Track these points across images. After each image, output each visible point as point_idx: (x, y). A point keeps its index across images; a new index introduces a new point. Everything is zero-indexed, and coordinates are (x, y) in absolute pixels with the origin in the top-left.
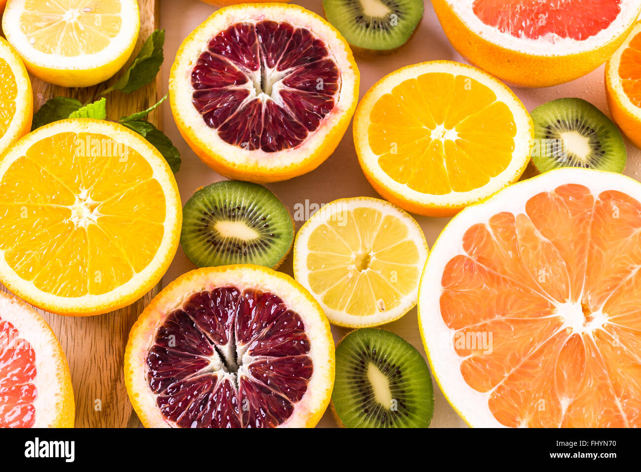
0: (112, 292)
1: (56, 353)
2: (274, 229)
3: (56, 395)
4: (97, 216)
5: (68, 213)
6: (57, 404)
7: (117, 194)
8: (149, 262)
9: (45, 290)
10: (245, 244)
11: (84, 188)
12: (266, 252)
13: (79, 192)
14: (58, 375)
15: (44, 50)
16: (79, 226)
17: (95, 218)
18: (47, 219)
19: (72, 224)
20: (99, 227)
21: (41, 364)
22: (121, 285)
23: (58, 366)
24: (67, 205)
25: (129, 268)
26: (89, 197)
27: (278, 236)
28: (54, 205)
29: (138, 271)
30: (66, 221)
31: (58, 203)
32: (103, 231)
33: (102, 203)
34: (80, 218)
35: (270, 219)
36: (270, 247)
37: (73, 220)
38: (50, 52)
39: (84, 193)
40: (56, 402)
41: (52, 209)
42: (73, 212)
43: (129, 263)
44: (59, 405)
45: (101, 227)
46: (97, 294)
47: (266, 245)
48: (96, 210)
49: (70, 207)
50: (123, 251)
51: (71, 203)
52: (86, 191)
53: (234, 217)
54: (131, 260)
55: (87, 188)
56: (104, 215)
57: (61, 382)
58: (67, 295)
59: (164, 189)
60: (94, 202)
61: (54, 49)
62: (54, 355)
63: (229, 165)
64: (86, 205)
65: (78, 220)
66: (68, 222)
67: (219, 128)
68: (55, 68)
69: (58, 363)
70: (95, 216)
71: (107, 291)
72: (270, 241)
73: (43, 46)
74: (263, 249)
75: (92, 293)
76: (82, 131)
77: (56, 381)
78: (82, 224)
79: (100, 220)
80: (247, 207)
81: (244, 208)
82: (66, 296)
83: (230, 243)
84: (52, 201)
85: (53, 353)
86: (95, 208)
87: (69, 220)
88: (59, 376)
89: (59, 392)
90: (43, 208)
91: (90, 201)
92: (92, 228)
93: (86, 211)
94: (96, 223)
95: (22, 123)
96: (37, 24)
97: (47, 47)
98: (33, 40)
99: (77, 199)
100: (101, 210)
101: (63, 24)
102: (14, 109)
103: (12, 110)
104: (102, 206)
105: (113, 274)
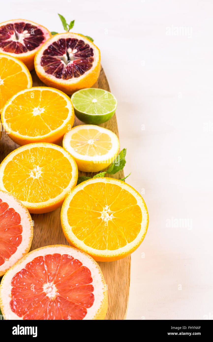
0: (117, 250)
1: (100, 272)
3: (103, 289)
4: (112, 217)
5: (100, 215)
8: (134, 239)
11: (107, 205)
13: (105, 207)
14: (102, 281)
15: (81, 153)
18: (91, 216)
19: (101, 219)
20: (113, 222)
21: (94, 276)
23: (102, 277)
25: (125, 241)
26: (109, 209)
28: (94, 211)
29: (129, 242)
30: (99, 218)
31: (95, 210)
32: (114, 223)
33: (115, 212)
38: (84, 155)
39: (107, 207)
40: (103, 292)
41: (93, 212)
42: (102, 214)
43: (125, 239)
45: (114, 222)
48: (112, 215)
49: (101, 212)
50: (123, 233)
51: (102, 210)
54: (126, 237)
55: (108, 205)
56: (115, 217)
57: (105, 284)
60: (111, 211)
61: (86, 154)
62: (99, 273)
64: (107, 212)
65: (104, 218)
66: (100, 219)
68: (87, 160)
69: (102, 276)
70: (111, 218)
73: (81, 152)
77: (102, 283)
78: (105, 220)
79: (113, 219)
84: (93, 209)
85: (98, 272)
86: (112, 214)
87: (100, 217)
90: (89, 211)
91: (109, 211)
92: (110, 222)
93: (107, 215)
94: (112, 220)
95: (75, 182)
96: (77, 144)
97: (83, 153)
98: (76, 150)
99: (104, 210)
100: (114, 215)
101: (88, 144)
102: (71, 176)
103: (70, 177)
104: (114, 213)
105: (118, 242)
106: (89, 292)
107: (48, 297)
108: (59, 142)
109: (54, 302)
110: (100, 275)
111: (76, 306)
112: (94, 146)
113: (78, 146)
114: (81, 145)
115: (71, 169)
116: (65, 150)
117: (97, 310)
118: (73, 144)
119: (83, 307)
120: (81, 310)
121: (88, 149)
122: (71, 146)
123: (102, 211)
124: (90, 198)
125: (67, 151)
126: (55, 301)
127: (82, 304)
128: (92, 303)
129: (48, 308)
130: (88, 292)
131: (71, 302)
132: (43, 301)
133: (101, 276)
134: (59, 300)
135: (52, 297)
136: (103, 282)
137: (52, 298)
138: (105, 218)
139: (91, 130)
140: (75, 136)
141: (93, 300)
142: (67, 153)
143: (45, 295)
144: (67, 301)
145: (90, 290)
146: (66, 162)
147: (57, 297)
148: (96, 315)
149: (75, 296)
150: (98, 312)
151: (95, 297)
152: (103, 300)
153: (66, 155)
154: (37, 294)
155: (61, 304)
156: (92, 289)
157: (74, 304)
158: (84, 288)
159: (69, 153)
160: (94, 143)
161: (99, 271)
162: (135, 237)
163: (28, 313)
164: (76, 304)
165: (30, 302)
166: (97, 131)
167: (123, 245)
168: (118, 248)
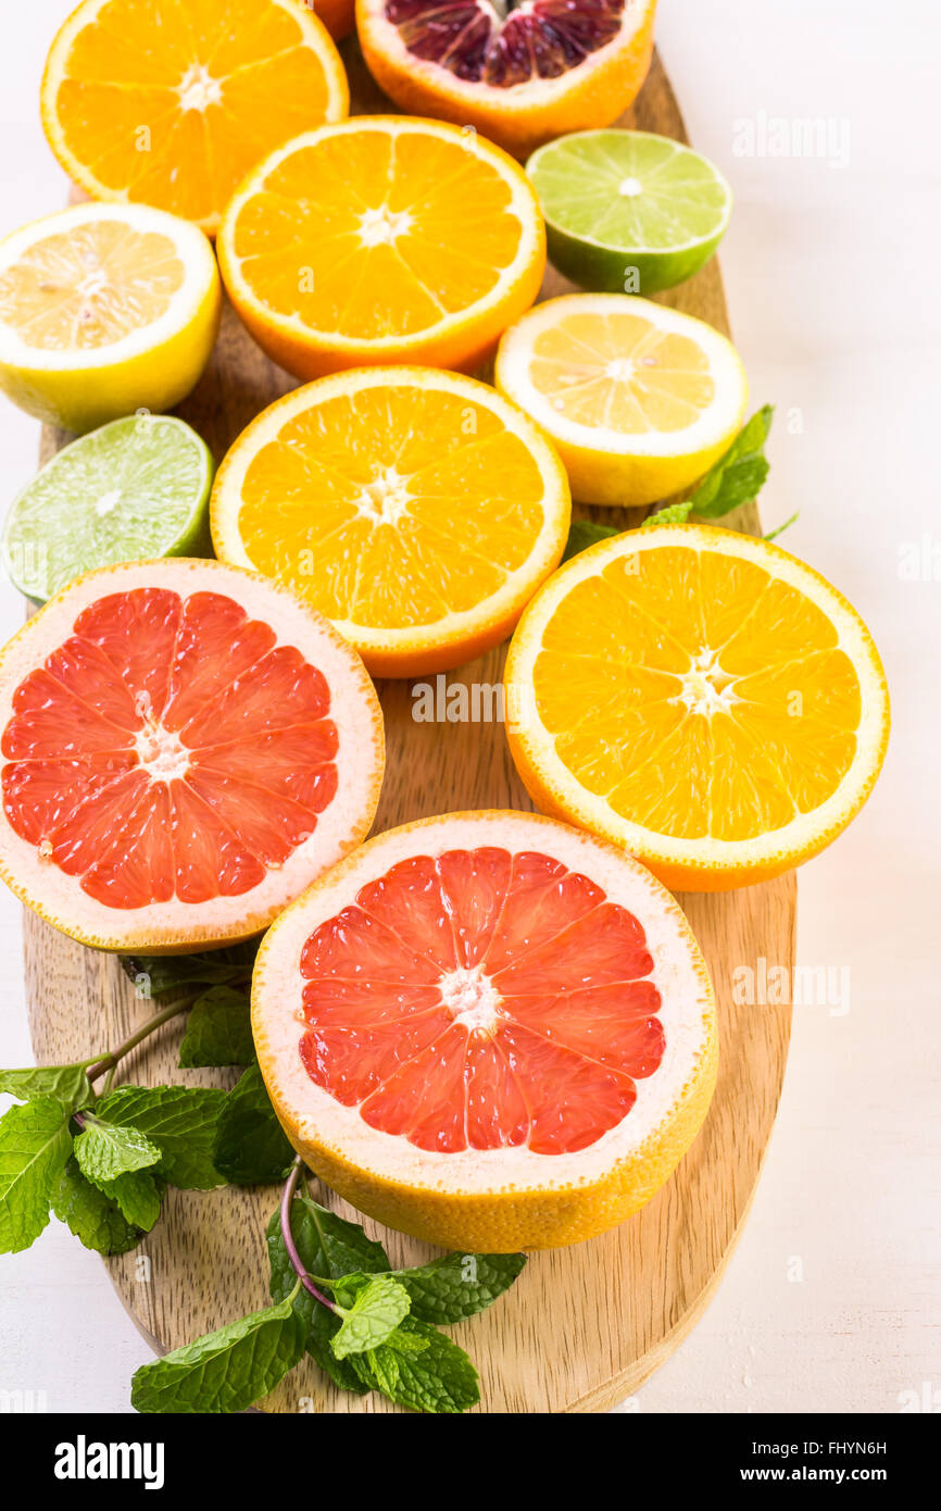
0: (753, 841)
3: (700, 1001)
4: (730, 699)
5: (676, 687)
7: (770, 668)
8: (826, 798)
11: (707, 647)
13: (699, 653)
14: (695, 967)
15: (581, 420)
16: (696, 712)
17: (727, 704)
18: (637, 691)
19: (682, 707)
20: (733, 719)
21: (659, 948)
24: (678, 672)
25: (787, 804)
26: (717, 663)
28: (651, 670)
30: (673, 701)
31: (656, 667)
32: (740, 727)
33: (741, 679)
34: (697, 698)
37: (684, 700)
38: (593, 425)
39: (707, 655)
40: (701, 1013)
41: (647, 676)
42: (687, 688)
43: (789, 794)
45: (740, 722)
48: (728, 690)
49: (680, 677)
50: (778, 770)
51: (684, 668)
52: (711, 653)
54: (792, 788)
55: (713, 648)
56: (744, 701)
57: (706, 981)
60: (726, 674)
61: (601, 421)
62: (681, 934)
64: (709, 678)
65: (692, 702)
66: (676, 704)
68: (608, 450)
70: (725, 702)
73: (578, 415)
77: (694, 977)
78: (700, 709)
79: (734, 708)
84: (647, 662)
85: (678, 930)
86: (727, 685)
87: (677, 698)
88: (699, 970)
89: (703, 996)
90: (629, 672)
91: (717, 671)
92: (720, 718)
93: (709, 689)
94: (729, 712)
95: (558, 541)
96: (562, 379)
97: (587, 418)
98: (560, 404)
99: (694, 666)
100: (737, 689)
101: (608, 382)
102: (541, 517)
103: (537, 520)
104: (739, 684)
105: (757, 809)
106: (638, 1010)
107: (461, 1028)
108: (480, 365)
109: (493, 1050)
110: (684, 942)
111: (588, 1068)
112: (635, 391)
113: (564, 386)
114: (581, 383)
115: (537, 487)
116: (508, 400)
117: (681, 1089)
118: (544, 378)
119: (618, 1075)
120: (610, 1085)
121: (610, 400)
122: (536, 385)
123: (684, 671)
124: (630, 612)
125: (518, 408)
126: (493, 1044)
127: (610, 1057)
128: (657, 1058)
129: (466, 1073)
130: (639, 1014)
131: (562, 1052)
132: (443, 1040)
133: (689, 946)
134: (512, 1042)
135: (483, 1029)
136: (700, 974)
137: (481, 1032)
138: (700, 702)
139: (620, 320)
140: (549, 343)
141: (661, 1047)
142: (520, 415)
143: (452, 1020)
144: (547, 1045)
145: (643, 1006)
146: (517, 453)
147: (503, 1030)
148: (677, 1109)
149: (579, 1026)
150: (683, 1094)
151: (670, 1035)
152: (702, 1046)
153: (513, 424)
154: (416, 1015)
155: (520, 1057)
156: (652, 998)
157: (576, 1059)
158: (617, 994)
159: (528, 417)
160: (636, 374)
161: (681, 926)
162: (832, 789)
163: (381, 1089)
164: (586, 1058)
165: (386, 1046)
166: (645, 324)
167: (781, 818)
168: (756, 834)
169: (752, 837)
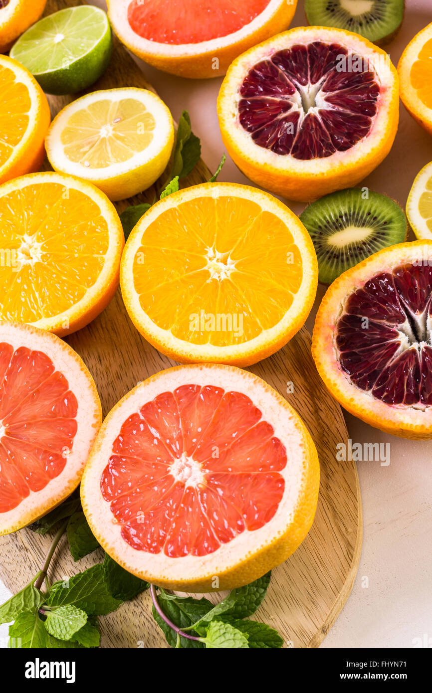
1: (266, 387)
2: (383, 218)
3: (290, 418)
4: (233, 264)
5: (207, 274)
6: (296, 425)
7: (240, 239)
9: (224, 345)
10: (364, 243)
11: (208, 247)
12: (387, 240)
13: (206, 252)
14: (280, 403)
15: (100, 166)
16: (222, 279)
17: (233, 267)
18: (191, 287)
19: (214, 281)
20: (239, 272)
21: (260, 402)
22: (287, 310)
23: (276, 396)
24: (203, 267)
26: (217, 252)
27: (390, 221)
28: (191, 273)
29: (295, 292)
30: (209, 281)
31: (192, 270)
32: (244, 274)
33: (231, 251)
34: (219, 273)
35: (375, 211)
36: (388, 235)
37: (214, 277)
38: (107, 165)
39: (210, 251)
40: (293, 425)
41: (191, 277)
42: (211, 271)
44: (298, 425)
45: (242, 271)
46: (271, 327)
47: (383, 234)
48: (229, 260)
49: (206, 268)
50: (273, 282)
52: (211, 249)
53: (341, 226)
55: (210, 247)
56: (239, 261)
57: (288, 407)
58: (246, 339)
59: (277, 215)
60: (224, 254)
61: (110, 161)
62: (266, 391)
63: (318, 176)
64: (218, 261)
65: (218, 276)
67: (291, 152)
68: (120, 174)
69: (275, 394)
70: (231, 266)
71: (278, 321)
72: (385, 229)
73: (98, 164)
74: (383, 239)
75: (266, 328)
76: (178, 204)
77: (283, 409)
78: (223, 277)
79: (237, 266)
80: (347, 212)
81: (346, 214)
82: (245, 341)
83: (350, 249)
84: (187, 271)
85: (264, 389)
86: (227, 258)
87: (210, 278)
88: (283, 403)
89: (290, 415)
90: (182, 281)
91: (219, 255)
92: (234, 275)
93: (221, 265)
94: (236, 270)
95: (118, 229)
96: (82, 150)
97: (102, 163)
98: (87, 163)
99: (208, 259)
100: (233, 258)
101: (103, 140)
102: (105, 222)
103: (103, 223)
104: (232, 254)
105: (275, 304)
106: (265, 437)
107: (190, 488)
108: (42, 164)
109: (210, 492)
110: (269, 394)
111: (256, 477)
112: (118, 137)
113: (85, 153)
114: (91, 148)
115: (96, 208)
116: (62, 174)
117: (302, 465)
118: (73, 154)
119: (271, 474)
120: (269, 481)
121: (109, 149)
122: (72, 160)
123: (205, 265)
124: (165, 254)
125: (68, 175)
126: (208, 489)
127: (265, 467)
128: (284, 456)
129: (203, 509)
130: (265, 440)
131: (241, 475)
132: (184, 498)
133: (272, 394)
134: (216, 483)
135: (200, 484)
136: (284, 405)
137: (200, 486)
138: (221, 273)
139: (93, 106)
140: (69, 136)
141: (283, 450)
142: (71, 177)
143: (183, 486)
144: (233, 476)
145: (266, 434)
146: (79, 198)
147: (208, 479)
148: (305, 476)
149: (243, 458)
150: (305, 467)
151: (285, 442)
152: (302, 440)
153: (69, 184)
154: (166, 493)
155: (223, 488)
156: (268, 428)
157: (249, 475)
158: (251, 435)
159: (75, 178)
160: (114, 130)
161: (264, 387)
163: (168, 537)
164: (253, 473)
165: (160, 515)
166: (106, 103)
167: (288, 302)
168: (282, 316)
169: (281, 319)
